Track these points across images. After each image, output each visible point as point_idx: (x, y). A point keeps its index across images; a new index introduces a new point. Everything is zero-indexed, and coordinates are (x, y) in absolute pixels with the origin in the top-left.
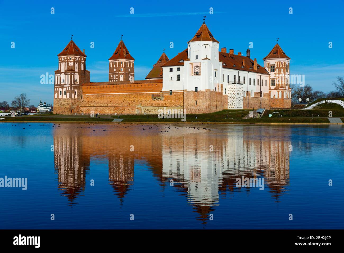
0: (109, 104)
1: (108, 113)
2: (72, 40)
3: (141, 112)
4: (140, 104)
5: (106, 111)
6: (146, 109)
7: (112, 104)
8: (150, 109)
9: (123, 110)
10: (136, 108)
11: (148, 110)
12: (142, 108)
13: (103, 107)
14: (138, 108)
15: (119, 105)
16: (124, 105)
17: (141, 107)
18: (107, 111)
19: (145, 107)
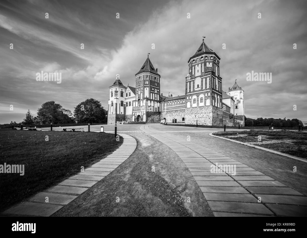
2: (203, 42)
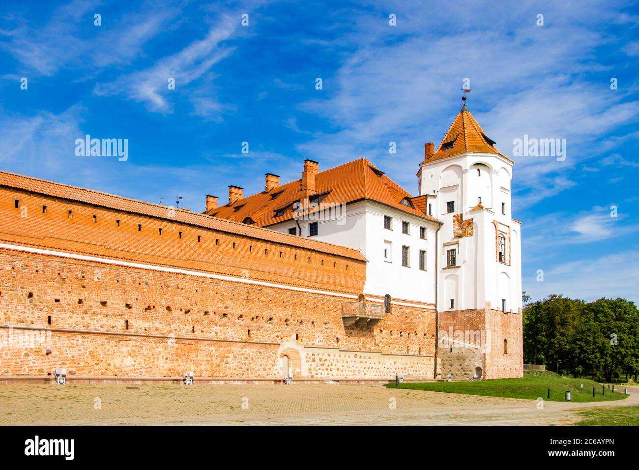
0: (138, 325)
1: (134, 370)
3: (297, 370)
4: (294, 336)
5: (117, 362)
6: (317, 358)
7: (157, 324)
8: (328, 358)
9: (223, 358)
10: (280, 350)
11: (322, 362)
12: (303, 353)
13: (99, 340)
14: (288, 353)
15: (198, 334)
16: (222, 337)
17: (300, 348)
18: (128, 362)
19: (311, 351)
